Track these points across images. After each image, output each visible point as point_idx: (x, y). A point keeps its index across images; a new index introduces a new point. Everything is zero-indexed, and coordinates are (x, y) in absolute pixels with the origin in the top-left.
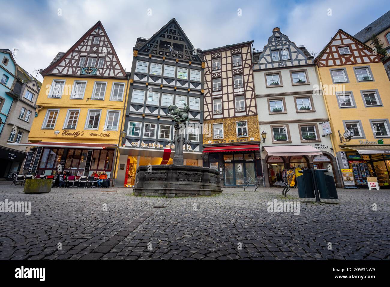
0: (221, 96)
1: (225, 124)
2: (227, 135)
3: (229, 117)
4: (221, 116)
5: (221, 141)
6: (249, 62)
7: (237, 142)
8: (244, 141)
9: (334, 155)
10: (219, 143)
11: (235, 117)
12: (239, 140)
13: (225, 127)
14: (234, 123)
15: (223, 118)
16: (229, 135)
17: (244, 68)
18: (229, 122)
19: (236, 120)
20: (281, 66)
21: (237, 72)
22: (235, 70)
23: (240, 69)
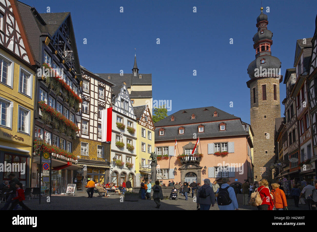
0: (89, 119)
1: (90, 144)
2: (91, 154)
3: (93, 140)
4: (87, 137)
5: (87, 158)
6: (109, 100)
7: (97, 160)
8: (101, 161)
9: (135, 174)
10: (85, 159)
11: (97, 141)
12: (99, 159)
13: (90, 147)
14: (96, 145)
15: (89, 139)
16: (92, 154)
17: (106, 103)
18: (93, 144)
19: (97, 144)
20: (124, 114)
21: (101, 104)
22: (100, 101)
23: (103, 103)
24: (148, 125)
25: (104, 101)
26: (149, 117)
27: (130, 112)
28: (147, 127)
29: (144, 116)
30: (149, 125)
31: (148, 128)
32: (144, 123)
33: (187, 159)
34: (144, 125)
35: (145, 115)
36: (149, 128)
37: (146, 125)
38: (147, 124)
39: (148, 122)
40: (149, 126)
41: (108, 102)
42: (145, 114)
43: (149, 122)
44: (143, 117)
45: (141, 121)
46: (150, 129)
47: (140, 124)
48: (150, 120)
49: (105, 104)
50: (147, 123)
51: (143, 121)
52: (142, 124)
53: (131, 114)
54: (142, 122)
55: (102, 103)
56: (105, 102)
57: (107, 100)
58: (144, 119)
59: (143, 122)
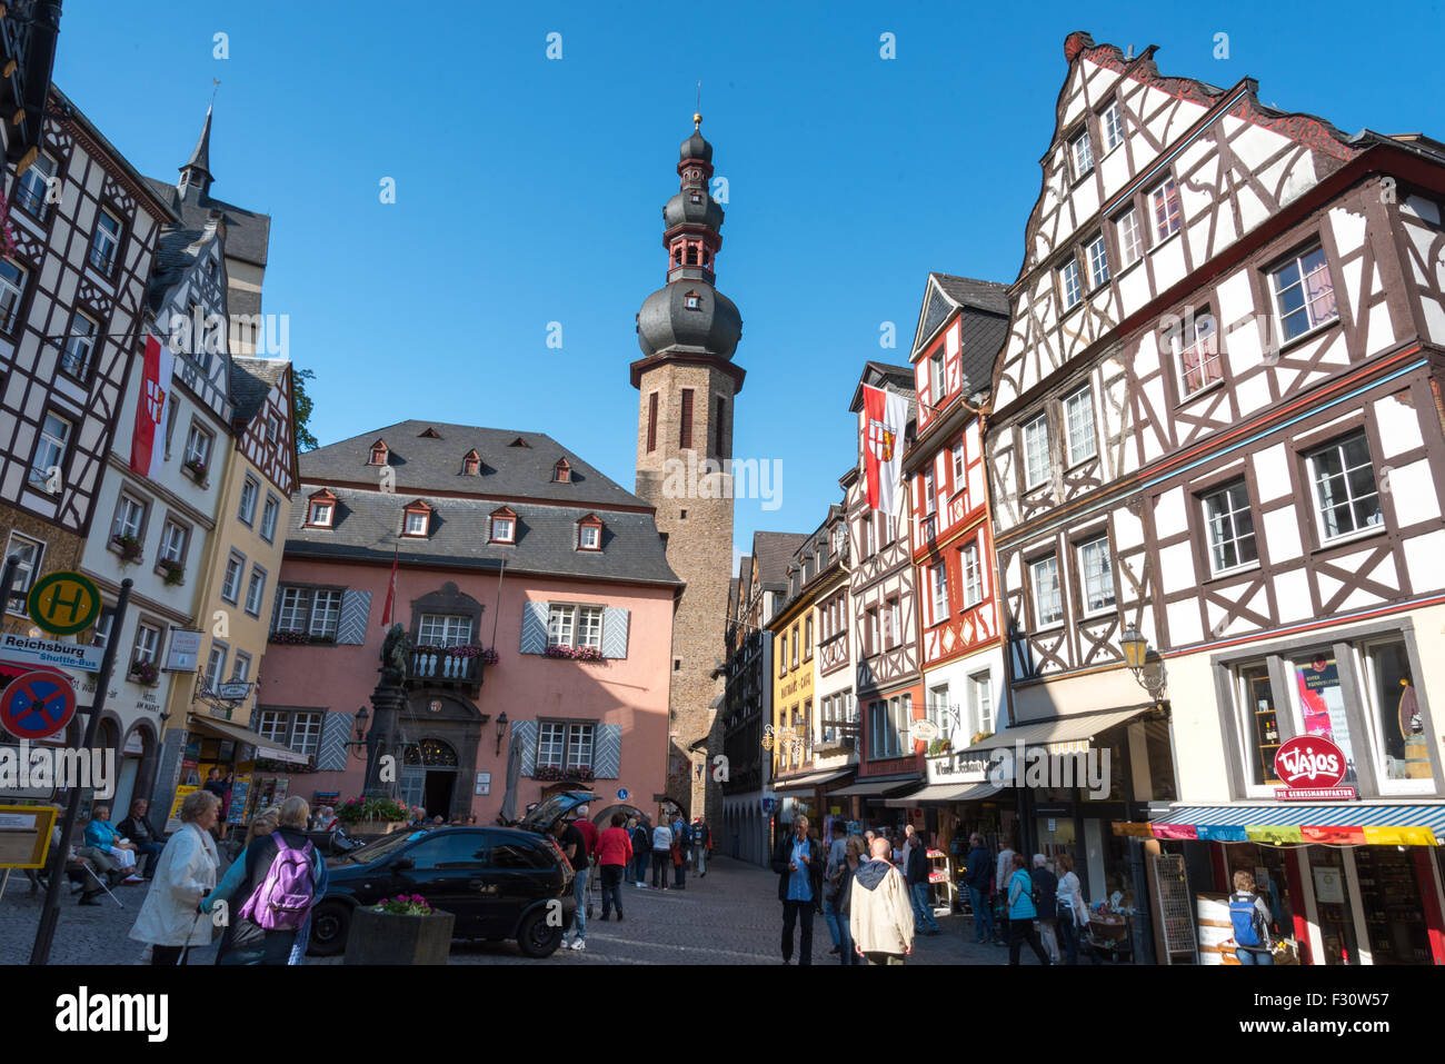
0: (5, 368)
6: (138, 291)
17: (116, 302)
20: (185, 381)
21: (93, 298)
22: (92, 285)
23: (105, 296)
24: (273, 460)
25: (110, 291)
26: (284, 423)
27: (211, 376)
28: (268, 472)
29: (265, 415)
30: (277, 462)
31: (271, 478)
32: (260, 450)
33: (428, 666)
34: (258, 462)
35: (271, 411)
36: (276, 480)
37: (265, 461)
38: (271, 455)
39: (276, 450)
40: (278, 468)
41: (126, 301)
42: (271, 403)
43: (281, 446)
44: (261, 420)
45: (252, 436)
46: (278, 486)
47: (245, 453)
48: (284, 441)
49: (110, 304)
50: (272, 449)
51: (257, 439)
52: (251, 454)
53: (216, 391)
54: (253, 444)
55: (98, 295)
56: (116, 293)
57: (127, 288)
58: (263, 427)
59: (259, 443)
